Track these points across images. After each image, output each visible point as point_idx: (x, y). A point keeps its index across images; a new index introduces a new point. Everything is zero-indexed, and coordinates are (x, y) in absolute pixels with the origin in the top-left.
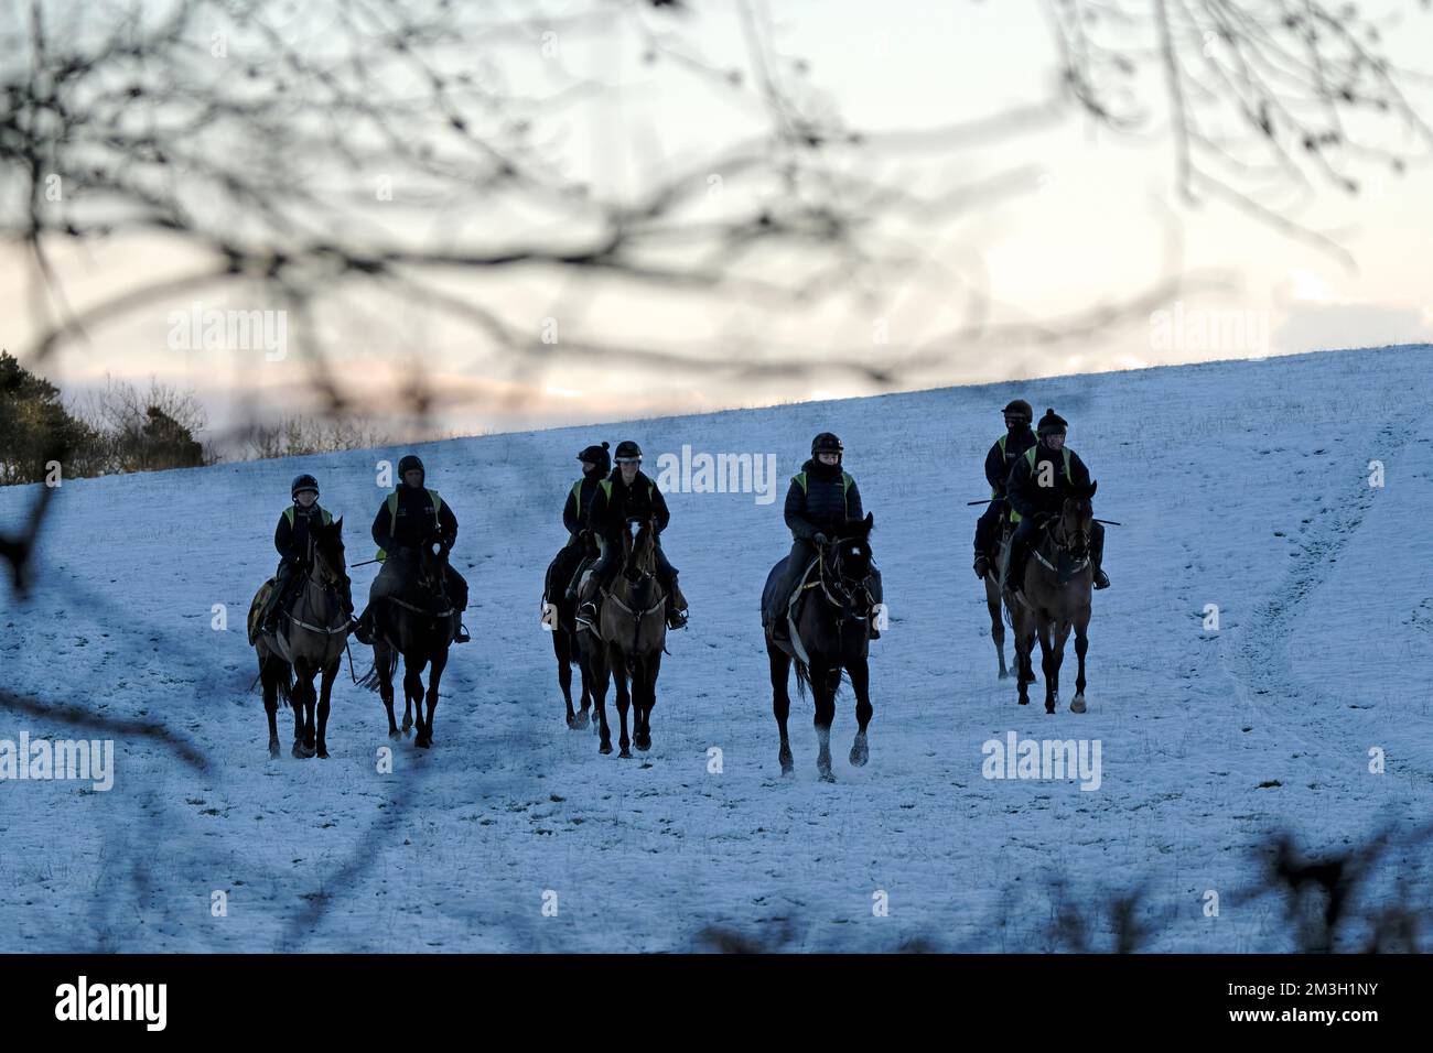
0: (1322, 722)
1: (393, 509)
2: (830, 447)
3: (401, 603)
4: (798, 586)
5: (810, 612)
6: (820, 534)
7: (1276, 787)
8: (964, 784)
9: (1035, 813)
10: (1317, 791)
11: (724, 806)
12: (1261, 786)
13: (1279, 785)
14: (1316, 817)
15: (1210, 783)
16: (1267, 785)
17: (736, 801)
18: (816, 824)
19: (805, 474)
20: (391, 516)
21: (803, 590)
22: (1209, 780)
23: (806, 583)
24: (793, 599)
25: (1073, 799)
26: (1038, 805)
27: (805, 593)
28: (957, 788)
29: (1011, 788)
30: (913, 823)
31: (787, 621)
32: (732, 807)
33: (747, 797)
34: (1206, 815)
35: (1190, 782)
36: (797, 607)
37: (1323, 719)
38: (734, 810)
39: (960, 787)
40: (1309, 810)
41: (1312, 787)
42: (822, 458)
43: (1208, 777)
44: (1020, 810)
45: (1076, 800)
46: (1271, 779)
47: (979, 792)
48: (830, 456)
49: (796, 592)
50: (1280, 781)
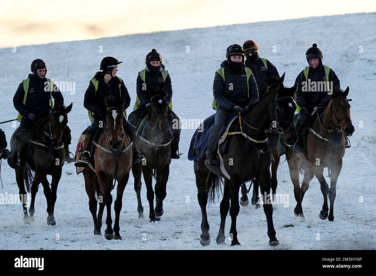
0: (314, 196)
1: (26, 89)
2: (237, 51)
3: (35, 143)
4: (224, 133)
5: (233, 148)
6: (236, 107)
7: (291, 227)
8: (140, 226)
9: (174, 240)
10: (311, 229)
11: (24, 237)
12: (284, 227)
13: (292, 226)
14: (310, 242)
15: (259, 225)
16: (287, 226)
17: (29, 235)
18: (68, 246)
19: (223, 69)
20: (24, 92)
21: (228, 135)
22: (259, 224)
23: (230, 131)
24: (221, 141)
25: (193, 233)
26: (176, 236)
27: (229, 138)
28: (137, 228)
29: (163, 228)
30: (115, 245)
31: (218, 154)
32: (28, 238)
33: (35, 233)
34: (257, 241)
35: (250, 225)
36: (224, 146)
37: (314, 194)
38: (29, 239)
39: (138, 228)
40: (307, 238)
41: (309, 227)
42: (232, 59)
43: (258, 223)
44: (167, 239)
45: (195, 234)
46: (289, 223)
47: (148, 230)
48: (237, 57)
49: (223, 137)
50: (293, 224)
